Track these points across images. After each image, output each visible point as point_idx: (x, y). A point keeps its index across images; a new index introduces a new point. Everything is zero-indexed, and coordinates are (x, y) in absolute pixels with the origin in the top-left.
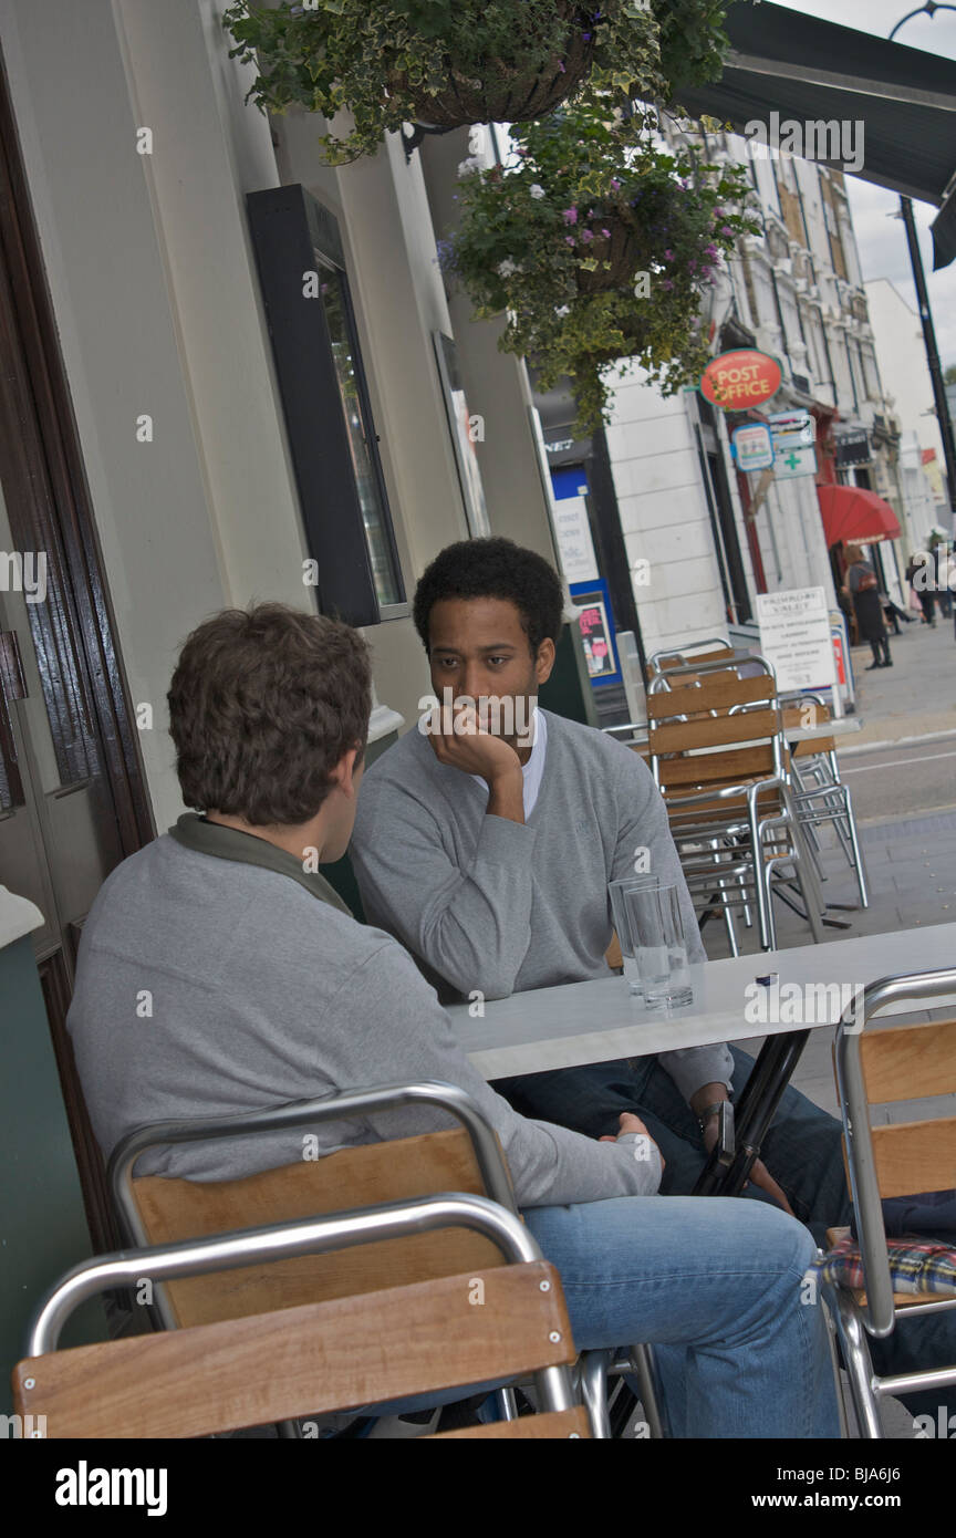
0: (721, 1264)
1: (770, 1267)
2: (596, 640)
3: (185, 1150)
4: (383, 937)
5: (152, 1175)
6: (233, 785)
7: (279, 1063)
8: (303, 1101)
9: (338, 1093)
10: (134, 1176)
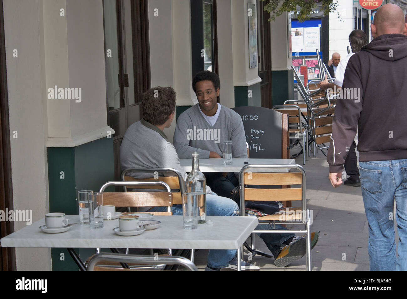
0: (220, 207)
1: (229, 209)
2: (316, 69)
3: (134, 173)
4: (170, 144)
5: (128, 176)
6: (152, 118)
7: (149, 161)
8: (153, 168)
9: (158, 168)
10: (125, 175)
